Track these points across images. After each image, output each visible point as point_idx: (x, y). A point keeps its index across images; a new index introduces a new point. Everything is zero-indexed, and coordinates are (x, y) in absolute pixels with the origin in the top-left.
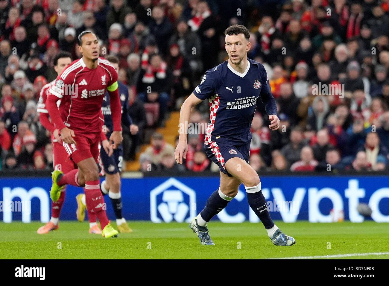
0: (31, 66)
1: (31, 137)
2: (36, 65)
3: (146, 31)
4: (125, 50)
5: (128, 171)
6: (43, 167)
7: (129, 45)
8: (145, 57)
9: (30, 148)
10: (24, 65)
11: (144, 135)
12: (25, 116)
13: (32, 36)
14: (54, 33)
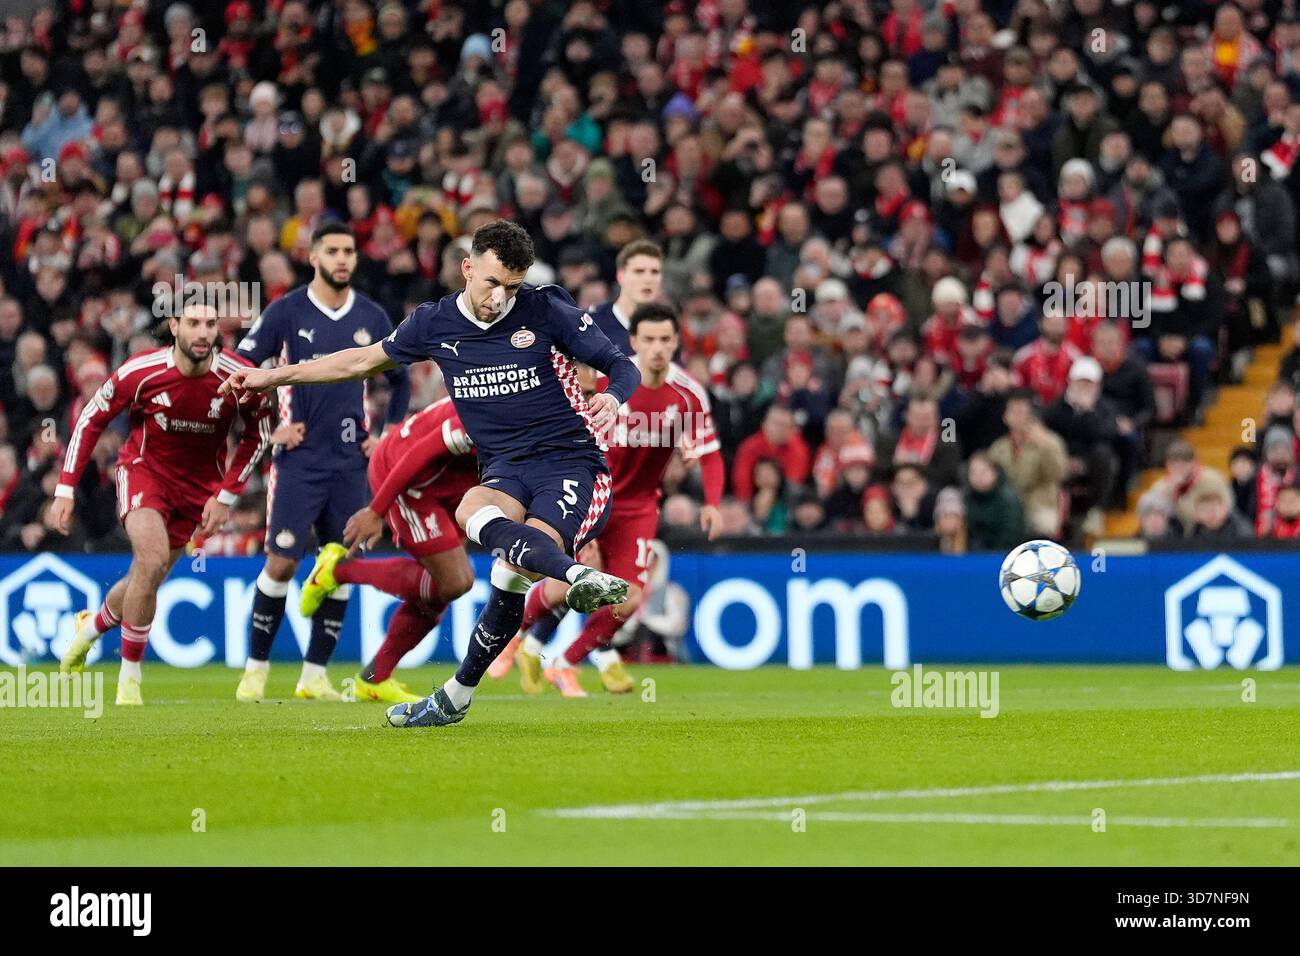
0: (861, 267)
1: (861, 451)
2: (873, 264)
3: (1155, 177)
4: (1101, 227)
5: (1109, 537)
6: (889, 527)
7: (1112, 215)
8: (1153, 245)
9: (857, 477)
10: (843, 266)
11: (1148, 445)
12: (846, 396)
13: (863, 192)
14: (920, 184)
